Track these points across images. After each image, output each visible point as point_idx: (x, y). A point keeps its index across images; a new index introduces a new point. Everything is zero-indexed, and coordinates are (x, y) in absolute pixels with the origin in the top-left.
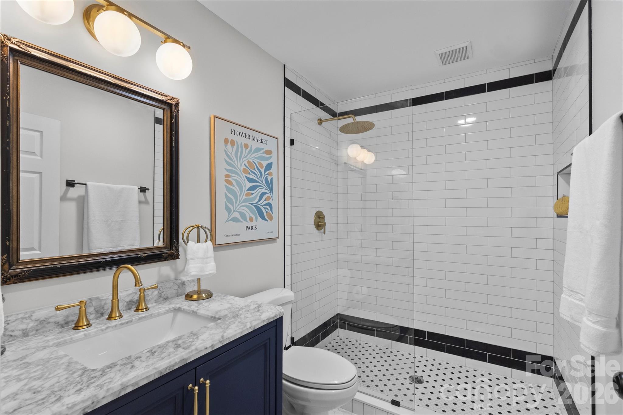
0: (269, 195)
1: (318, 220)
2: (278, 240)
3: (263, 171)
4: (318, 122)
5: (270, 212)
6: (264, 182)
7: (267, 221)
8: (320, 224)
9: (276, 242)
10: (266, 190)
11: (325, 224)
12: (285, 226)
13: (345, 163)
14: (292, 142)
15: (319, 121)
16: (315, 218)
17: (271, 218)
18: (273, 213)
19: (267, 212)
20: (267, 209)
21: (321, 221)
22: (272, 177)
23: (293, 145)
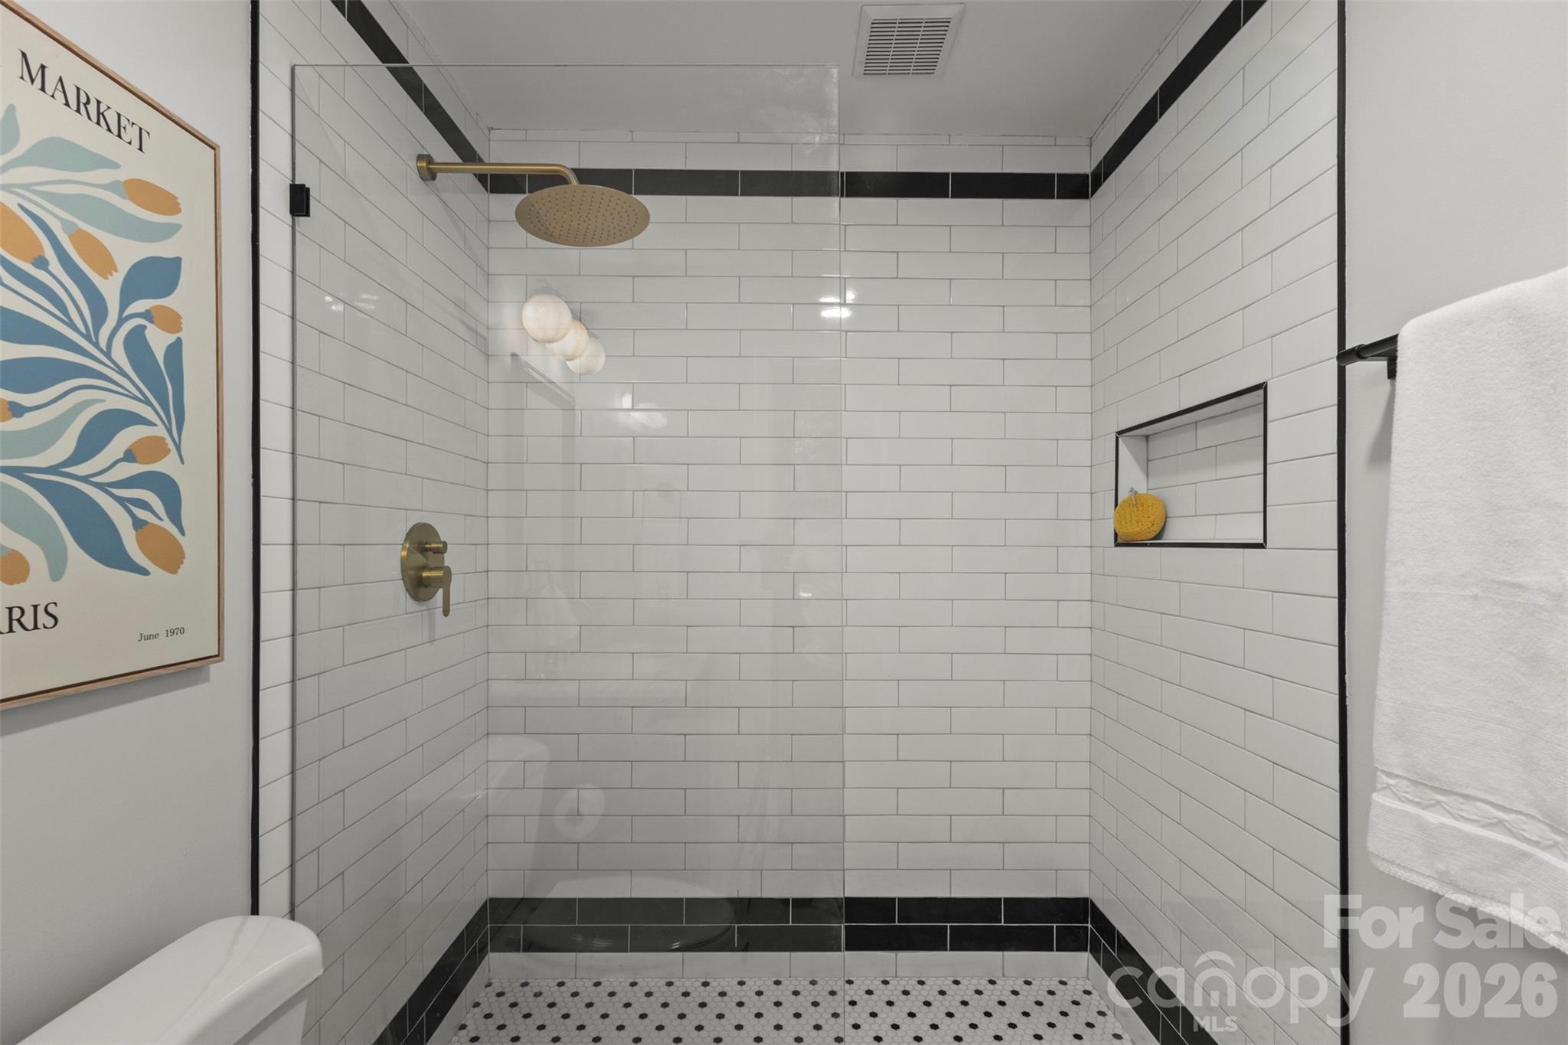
0: (160, 431)
1: (420, 559)
2: (214, 668)
3: (110, 289)
4: (419, 168)
5: (167, 525)
6: (119, 353)
7: (144, 572)
8: (428, 578)
9: (208, 680)
10: (137, 398)
11: (448, 572)
12: (263, 597)
13: (514, 355)
14: (300, 200)
15: (424, 164)
16: (405, 553)
17: (171, 558)
18: (182, 532)
19: (138, 524)
20: (144, 505)
21: (432, 564)
22: (179, 341)
23: (307, 214)
